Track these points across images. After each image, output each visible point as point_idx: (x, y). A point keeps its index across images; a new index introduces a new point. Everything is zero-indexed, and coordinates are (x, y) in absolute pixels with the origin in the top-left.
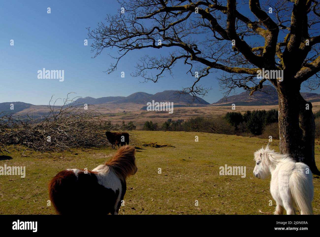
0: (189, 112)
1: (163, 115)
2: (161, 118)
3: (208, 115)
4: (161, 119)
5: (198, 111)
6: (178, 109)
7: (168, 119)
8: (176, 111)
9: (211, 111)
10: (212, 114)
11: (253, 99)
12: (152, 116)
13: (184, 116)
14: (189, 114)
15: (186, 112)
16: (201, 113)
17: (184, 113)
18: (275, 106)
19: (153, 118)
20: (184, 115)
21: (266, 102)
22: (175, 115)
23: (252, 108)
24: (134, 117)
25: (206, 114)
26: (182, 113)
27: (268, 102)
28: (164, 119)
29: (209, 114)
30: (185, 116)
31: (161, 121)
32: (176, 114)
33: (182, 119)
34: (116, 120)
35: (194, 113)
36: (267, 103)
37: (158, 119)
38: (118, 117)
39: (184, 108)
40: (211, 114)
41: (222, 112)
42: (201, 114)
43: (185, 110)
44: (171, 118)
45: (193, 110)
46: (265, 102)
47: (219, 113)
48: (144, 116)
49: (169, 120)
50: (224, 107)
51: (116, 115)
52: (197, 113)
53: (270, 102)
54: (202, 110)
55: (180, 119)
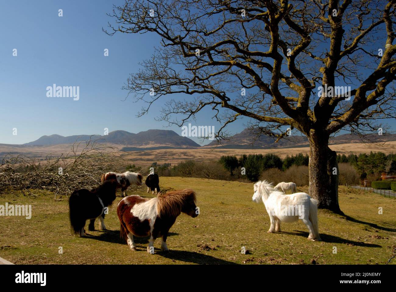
0: (177, 154)
1: (146, 158)
2: (145, 161)
3: (199, 159)
5: (188, 154)
6: (165, 151)
8: (162, 153)
9: (202, 154)
10: (203, 157)
11: (247, 142)
12: (133, 159)
13: (171, 159)
14: (178, 157)
15: (174, 154)
16: (190, 156)
17: (172, 156)
18: (272, 150)
19: (135, 161)
21: (262, 145)
22: (161, 158)
23: (247, 151)
25: (196, 157)
26: (169, 155)
27: (264, 146)
28: (148, 163)
29: (200, 157)
30: (172, 159)
31: (144, 164)
32: (163, 156)
33: (170, 162)
35: (183, 156)
36: (263, 146)
37: (141, 162)
39: (172, 150)
41: (213, 155)
42: (191, 157)
43: (172, 153)
44: (156, 162)
45: (182, 153)
47: (210, 156)
49: (154, 163)
50: (216, 150)
52: (187, 156)
53: (266, 146)
54: (192, 153)
55: (167, 162)
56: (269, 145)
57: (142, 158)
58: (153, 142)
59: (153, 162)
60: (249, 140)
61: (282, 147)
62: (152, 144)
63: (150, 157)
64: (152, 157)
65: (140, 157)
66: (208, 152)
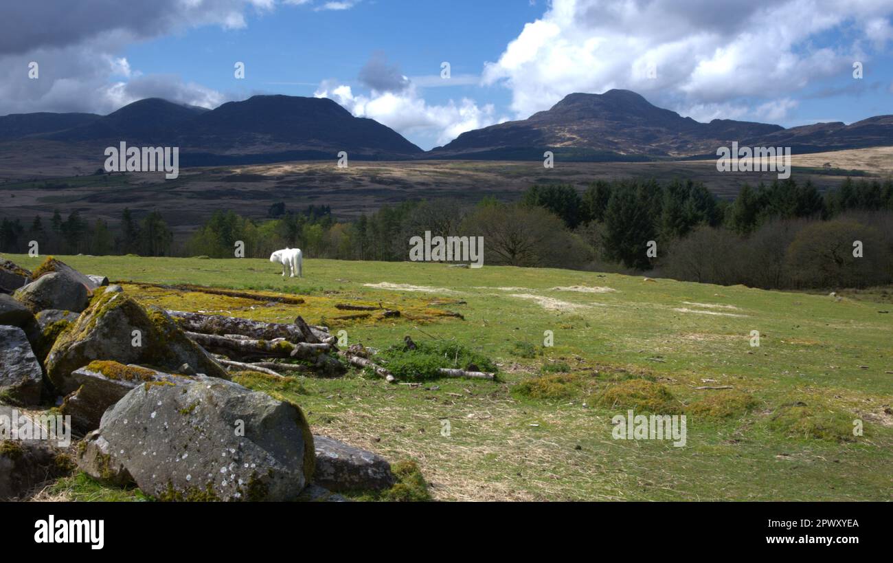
1: (251, 189)
2: (244, 199)
3: (420, 192)
4: (245, 202)
5: (383, 177)
7: (272, 204)
8: (301, 176)
10: (433, 186)
11: (574, 138)
12: (207, 192)
13: (329, 193)
16: (391, 184)
17: (331, 181)
19: (212, 198)
20: (331, 190)
21: (619, 149)
22: (296, 191)
23: (574, 169)
24: (137, 194)
25: (411, 187)
27: (624, 151)
28: (255, 205)
29: (422, 187)
30: (333, 193)
31: (244, 209)
32: (302, 184)
33: (326, 204)
34: (67, 202)
36: (622, 153)
37: (234, 201)
38: (76, 194)
40: (429, 187)
42: (394, 188)
44: (281, 201)
46: (615, 151)
48: (178, 189)
49: (274, 206)
51: (70, 184)
52: (380, 183)
53: (633, 151)
54: (397, 174)
56: (643, 149)
57: (237, 188)
58: (269, 136)
59: (270, 203)
60: (578, 132)
61: (683, 156)
62: (264, 143)
63: (261, 186)
64: (268, 186)
65: (228, 185)
66: (447, 170)
